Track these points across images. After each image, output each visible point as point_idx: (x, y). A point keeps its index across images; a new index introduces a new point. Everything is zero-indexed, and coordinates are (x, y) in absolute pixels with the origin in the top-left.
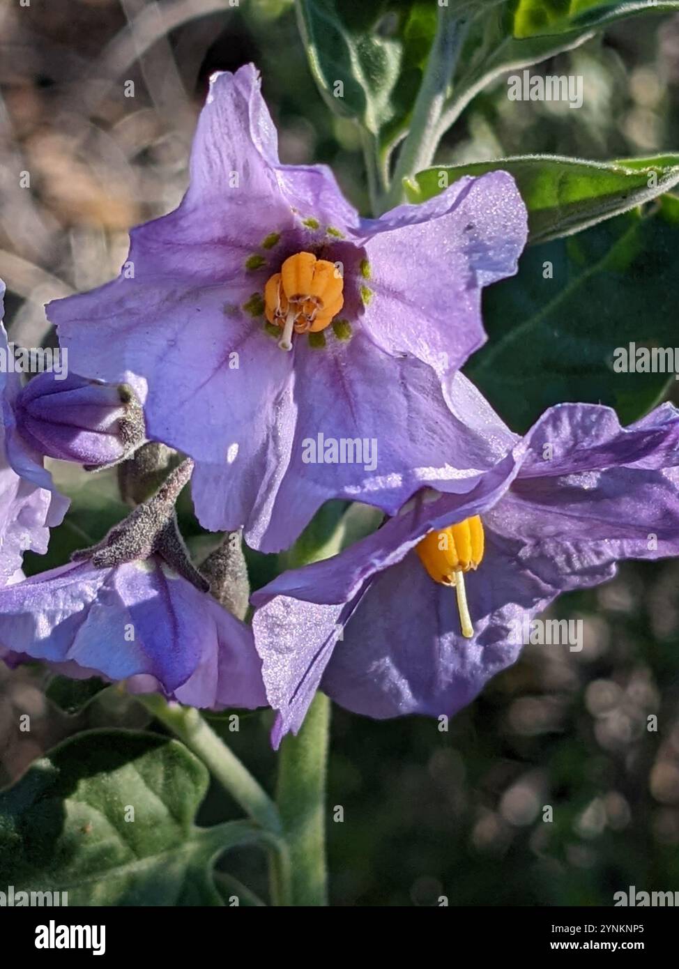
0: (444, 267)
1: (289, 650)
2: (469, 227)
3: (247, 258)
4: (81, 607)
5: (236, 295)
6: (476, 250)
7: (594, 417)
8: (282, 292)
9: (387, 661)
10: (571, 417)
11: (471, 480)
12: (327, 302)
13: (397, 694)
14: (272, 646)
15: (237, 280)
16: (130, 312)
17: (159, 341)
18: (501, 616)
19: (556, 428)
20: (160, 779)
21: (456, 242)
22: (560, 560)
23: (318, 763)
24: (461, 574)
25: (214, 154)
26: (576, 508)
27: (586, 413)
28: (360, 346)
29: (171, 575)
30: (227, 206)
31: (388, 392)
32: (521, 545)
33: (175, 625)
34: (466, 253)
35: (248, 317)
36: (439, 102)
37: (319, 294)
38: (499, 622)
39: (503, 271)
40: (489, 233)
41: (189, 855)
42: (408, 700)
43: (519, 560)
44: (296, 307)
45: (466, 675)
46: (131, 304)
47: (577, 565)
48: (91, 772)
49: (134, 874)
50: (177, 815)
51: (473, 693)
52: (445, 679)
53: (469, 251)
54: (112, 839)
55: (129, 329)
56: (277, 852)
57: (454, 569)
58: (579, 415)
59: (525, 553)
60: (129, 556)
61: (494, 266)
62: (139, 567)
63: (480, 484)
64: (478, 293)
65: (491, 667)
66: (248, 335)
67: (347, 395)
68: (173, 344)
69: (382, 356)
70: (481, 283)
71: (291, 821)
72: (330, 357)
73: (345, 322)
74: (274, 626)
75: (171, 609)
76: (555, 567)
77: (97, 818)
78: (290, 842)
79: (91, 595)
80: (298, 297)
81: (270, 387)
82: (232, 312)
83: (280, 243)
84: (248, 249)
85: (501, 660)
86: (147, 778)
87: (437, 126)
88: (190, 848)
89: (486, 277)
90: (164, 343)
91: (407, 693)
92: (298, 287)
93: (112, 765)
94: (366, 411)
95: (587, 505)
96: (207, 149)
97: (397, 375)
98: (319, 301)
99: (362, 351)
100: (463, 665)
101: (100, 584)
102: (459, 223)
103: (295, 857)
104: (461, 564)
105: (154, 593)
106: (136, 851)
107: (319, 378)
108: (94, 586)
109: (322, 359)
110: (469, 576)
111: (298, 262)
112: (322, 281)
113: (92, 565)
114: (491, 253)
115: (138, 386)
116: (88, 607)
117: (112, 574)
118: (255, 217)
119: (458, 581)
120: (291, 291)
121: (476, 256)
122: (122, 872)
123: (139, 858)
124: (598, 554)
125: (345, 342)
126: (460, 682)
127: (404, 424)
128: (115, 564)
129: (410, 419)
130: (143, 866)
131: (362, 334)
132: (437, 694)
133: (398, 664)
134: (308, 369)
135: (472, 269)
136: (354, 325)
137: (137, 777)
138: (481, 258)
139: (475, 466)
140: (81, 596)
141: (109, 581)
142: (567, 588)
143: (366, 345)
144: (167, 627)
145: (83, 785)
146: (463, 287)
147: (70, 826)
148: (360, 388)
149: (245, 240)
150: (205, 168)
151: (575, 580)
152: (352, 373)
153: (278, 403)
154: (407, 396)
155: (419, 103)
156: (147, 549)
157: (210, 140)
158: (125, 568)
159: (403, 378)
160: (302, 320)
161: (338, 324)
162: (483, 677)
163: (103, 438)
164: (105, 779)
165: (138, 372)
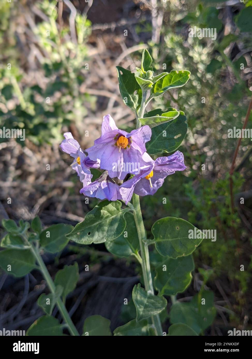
0: (140, 139)
1: (126, 193)
2: (144, 133)
3: (114, 138)
4: (96, 189)
5: (113, 143)
6: (145, 136)
7: (164, 158)
8: (119, 143)
9: (143, 189)
10: (161, 159)
11: (148, 167)
12: (125, 144)
13: (145, 193)
14: (123, 193)
15: (113, 141)
16: (98, 148)
17: (102, 153)
18: (159, 180)
19: (159, 160)
20: (115, 205)
21: (142, 135)
22: (166, 172)
23: (138, 198)
24: (150, 178)
25: (105, 127)
26: (167, 166)
27: (163, 158)
28: (131, 149)
29: (109, 182)
30: (109, 133)
31: (135, 156)
32: (160, 171)
33: (110, 191)
34: (143, 137)
35: (115, 146)
36: (144, 103)
37: (124, 143)
38: (158, 181)
39: (148, 139)
40: (146, 134)
41: (120, 214)
42: (147, 193)
43: (160, 173)
44: (121, 145)
45: (155, 189)
46: (98, 147)
47: (169, 172)
48: (104, 206)
49: (113, 218)
50: (118, 209)
51: (156, 191)
52: (152, 190)
53: (144, 137)
54: (109, 214)
55: (98, 151)
56: (134, 211)
57: (149, 178)
58: (162, 159)
59: (161, 172)
60: (103, 180)
61: (147, 139)
62: (105, 181)
63: (150, 168)
64: (145, 144)
65: (158, 187)
66: (115, 149)
67: (130, 157)
68: (104, 153)
69: (135, 150)
70: (145, 142)
71: (135, 207)
72: (127, 150)
73: (129, 145)
74: (123, 190)
75: (109, 188)
76: (166, 173)
77: (106, 212)
78: (135, 210)
79: (98, 187)
80: (121, 144)
81: (119, 156)
82: (113, 146)
83: (119, 135)
84: (114, 137)
85: (160, 186)
86: (112, 205)
87: (144, 107)
88: (120, 213)
89: (146, 141)
90: (103, 153)
91: (146, 192)
92: (121, 142)
93: (107, 204)
94: (132, 159)
95: (168, 165)
96: (104, 127)
97: (137, 153)
98: (124, 144)
99: (132, 150)
100: (154, 188)
101: (99, 185)
102: (142, 132)
103: (136, 212)
104: (150, 177)
105: (107, 186)
106: (112, 215)
107: (126, 154)
108: (98, 186)
109: (126, 151)
110: (151, 178)
111: (121, 138)
112: (125, 141)
113: (98, 182)
114: (147, 137)
115: (99, 161)
116: (97, 189)
117: (101, 183)
118: (113, 133)
119: (150, 179)
120: (120, 143)
121: (145, 137)
122: (111, 218)
123: (113, 216)
124: (172, 171)
125: (129, 148)
126: (154, 190)
127: (138, 160)
128: (101, 182)
129: (139, 160)
130: (114, 216)
131: (132, 147)
132: (151, 192)
133: (144, 189)
134: (125, 153)
135: (144, 140)
136: (130, 145)
137: (111, 205)
138: (145, 138)
139: (149, 165)
140: (96, 187)
141: (100, 184)
142: (168, 175)
143: (132, 148)
144: (108, 191)
145: (103, 208)
146: (143, 142)
147: (102, 214)
148: (132, 155)
149: (113, 136)
150: (104, 130)
151: (169, 174)
152: (130, 153)
153: (121, 158)
154: (138, 156)
155: (141, 104)
156: (106, 178)
157: (105, 126)
158: (103, 182)
159: (138, 153)
160: (122, 147)
161: (128, 145)
162: (157, 189)
163: (97, 164)
164: (106, 206)
165: (99, 159)
